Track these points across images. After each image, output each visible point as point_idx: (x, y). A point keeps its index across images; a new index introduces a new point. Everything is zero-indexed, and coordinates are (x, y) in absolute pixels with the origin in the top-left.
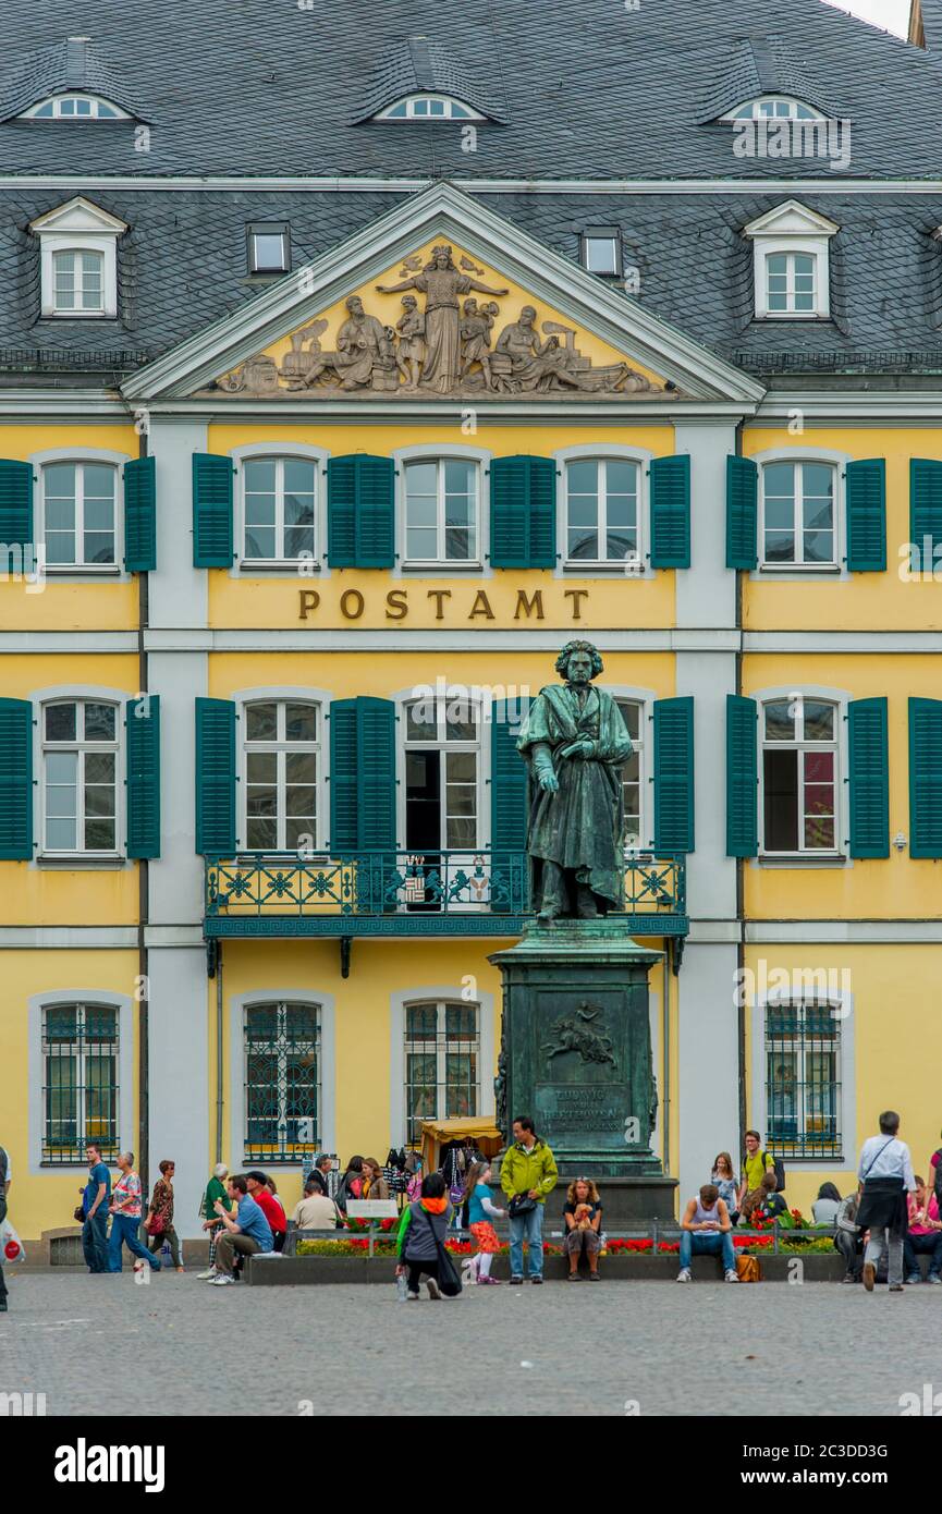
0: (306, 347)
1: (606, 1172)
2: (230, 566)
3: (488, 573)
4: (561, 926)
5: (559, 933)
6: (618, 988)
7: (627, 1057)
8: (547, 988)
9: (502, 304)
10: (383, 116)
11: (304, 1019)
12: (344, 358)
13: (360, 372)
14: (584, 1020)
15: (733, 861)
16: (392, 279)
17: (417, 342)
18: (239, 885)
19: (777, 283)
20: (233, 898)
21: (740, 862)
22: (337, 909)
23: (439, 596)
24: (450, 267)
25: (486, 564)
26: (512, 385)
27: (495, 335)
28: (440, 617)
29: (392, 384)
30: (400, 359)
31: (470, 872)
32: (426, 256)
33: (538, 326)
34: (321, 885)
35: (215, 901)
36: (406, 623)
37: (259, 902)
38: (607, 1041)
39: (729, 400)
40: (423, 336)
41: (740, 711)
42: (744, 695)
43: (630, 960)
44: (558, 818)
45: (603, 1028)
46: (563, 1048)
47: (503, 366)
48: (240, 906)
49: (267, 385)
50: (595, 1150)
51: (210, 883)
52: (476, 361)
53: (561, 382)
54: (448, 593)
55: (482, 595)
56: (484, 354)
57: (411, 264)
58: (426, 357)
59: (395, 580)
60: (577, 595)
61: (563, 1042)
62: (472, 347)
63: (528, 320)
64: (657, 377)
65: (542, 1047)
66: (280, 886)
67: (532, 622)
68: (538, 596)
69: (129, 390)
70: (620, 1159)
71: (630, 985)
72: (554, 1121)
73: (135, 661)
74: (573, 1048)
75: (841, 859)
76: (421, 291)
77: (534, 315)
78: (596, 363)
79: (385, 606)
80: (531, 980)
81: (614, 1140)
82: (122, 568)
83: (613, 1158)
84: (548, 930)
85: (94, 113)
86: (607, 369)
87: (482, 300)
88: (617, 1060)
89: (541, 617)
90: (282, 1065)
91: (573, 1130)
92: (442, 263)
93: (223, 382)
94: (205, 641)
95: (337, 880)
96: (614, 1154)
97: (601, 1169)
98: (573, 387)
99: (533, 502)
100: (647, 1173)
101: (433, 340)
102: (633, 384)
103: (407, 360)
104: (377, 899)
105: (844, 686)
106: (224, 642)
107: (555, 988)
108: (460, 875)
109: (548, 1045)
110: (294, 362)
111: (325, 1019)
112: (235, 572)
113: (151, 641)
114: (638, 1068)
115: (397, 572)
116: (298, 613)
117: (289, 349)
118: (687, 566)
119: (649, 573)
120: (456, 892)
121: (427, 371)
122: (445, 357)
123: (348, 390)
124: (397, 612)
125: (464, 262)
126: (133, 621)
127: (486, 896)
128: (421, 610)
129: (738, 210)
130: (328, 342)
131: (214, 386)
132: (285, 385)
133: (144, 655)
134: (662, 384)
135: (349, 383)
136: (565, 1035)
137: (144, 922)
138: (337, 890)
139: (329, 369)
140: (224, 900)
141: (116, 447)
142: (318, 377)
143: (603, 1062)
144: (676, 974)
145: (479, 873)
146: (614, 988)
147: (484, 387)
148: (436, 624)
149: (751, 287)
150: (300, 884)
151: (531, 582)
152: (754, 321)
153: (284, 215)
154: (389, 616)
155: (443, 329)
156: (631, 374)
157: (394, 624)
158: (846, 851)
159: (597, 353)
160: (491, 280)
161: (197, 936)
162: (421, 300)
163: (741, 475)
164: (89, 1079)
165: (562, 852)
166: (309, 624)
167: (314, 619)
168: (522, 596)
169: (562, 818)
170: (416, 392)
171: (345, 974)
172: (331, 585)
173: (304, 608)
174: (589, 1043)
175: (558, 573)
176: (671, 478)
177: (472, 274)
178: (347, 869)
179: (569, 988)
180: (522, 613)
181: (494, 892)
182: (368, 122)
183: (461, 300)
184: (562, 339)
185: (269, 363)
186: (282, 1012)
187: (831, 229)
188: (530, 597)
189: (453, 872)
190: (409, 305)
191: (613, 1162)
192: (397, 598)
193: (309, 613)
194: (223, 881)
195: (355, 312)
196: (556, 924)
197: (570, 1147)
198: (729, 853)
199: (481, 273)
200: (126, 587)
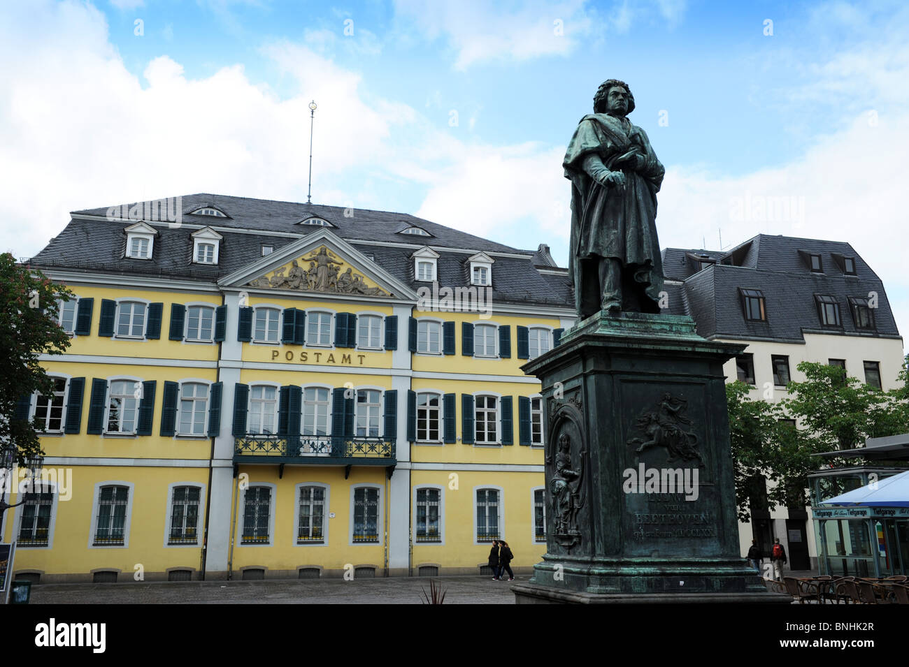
0: (279, 275)
1: (710, 587)
2: (249, 341)
3: (334, 348)
4: (633, 317)
5: (630, 325)
6: (699, 380)
7: (714, 455)
8: (630, 377)
9: (341, 267)
10: (303, 223)
11: (265, 493)
12: (291, 279)
13: (296, 283)
14: (671, 413)
15: (409, 443)
16: (307, 257)
17: (314, 276)
18: (246, 445)
19: (421, 270)
20: (244, 450)
21: (411, 443)
22: (280, 454)
23: (318, 354)
24: (325, 254)
25: (333, 345)
26: (344, 291)
27: (339, 276)
28: (318, 361)
29: (306, 288)
30: (309, 281)
31: (325, 443)
32: (318, 251)
33: (352, 274)
34: (275, 446)
35: (238, 452)
36: (306, 363)
37: (253, 451)
38: (693, 437)
39: (410, 299)
40: (316, 274)
41: (412, 396)
42: (413, 390)
43: (715, 351)
44: (616, 220)
45: (687, 423)
46: (651, 442)
47: (341, 285)
48: (246, 452)
49: (265, 285)
50: (692, 559)
51: (236, 445)
52: (333, 283)
53: (359, 291)
54: (320, 354)
55: (331, 355)
56: (335, 281)
57: (313, 253)
58: (317, 281)
59: (304, 349)
60: (361, 357)
61: (650, 437)
62: (332, 278)
63: (349, 272)
64: (388, 292)
65: (629, 441)
66: (261, 446)
67: (348, 364)
68: (349, 356)
69: (220, 282)
70: (721, 570)
71: (711, 378)
72: (646, 526)
73: (216, 371)
74: (661, 444)
75: (441, 443)
76: (316, 261)
77: (351, 271)
78: (370, 287)
79: (300, 356)
80: (613, 368)
81: (709, 549)
82: (213, 340)
83: (712, 570)
84: (620, 321)
85: (215, 214)
86: (373, 289)
87: (335, 265)
88: (704, 459)
89: (350, 363)
90: (257, 508)
91: (667, 537)
92: (323, 253)
93: (251, 284)
94: (240, 365)
95: (280, 444)
96: (712, 564)
97: (704, 583)
98: (363, 293)
99: (349, 327)
100: (749, 587)
101: (319, 275)
102: (381, 293)
103: (311, 281)
104: (294, 451)
105: (443, 390)
106: (246, 365)
107: (639, 378)
108: (322, 444)
109: (635, 439)
110: (274, 279)
111: (272, 493)
112: (251, 343)
113: (221, 364)
114: (723, 467)
115: (304, 347)
116: (271, 357)
117: (273, 275)
118: (396, 349)
119: (384, 351)
120: (320, 449)
121: (317, 285)
122: (323, 281)
123: (292, 288)
124: (304, 359)
125: (330, 253)
126: (216, 358)
127: (330, 451)
128: (312, 358)
129: (408, 253)
130: (286, 274)
131: (248, 284)
132: (271, 286)
133: (218, 369)
134: (389, 294)
135: (292, 286)
136: (653, 429)
137: (212, 458)
138: (280, 447)
139: (286, 282)
140: (240, 451)
141: (215, 302)
142: (282, 284)
143: (690, 459)
144: (390, 479)
145: (328, 443)
146: (695, 380)
147: (335, 291)
148: (316, 363)
149: (414, 271)
150: (268, 446)
151: (348, 352)
152: (415, 281)
153: (273, 243)
154: (302, 360)
155: (322, 273)
156: (380, 291)
157: (303, 363)
158: (442, 441)
159: (370, 283)
160: (338, 260)
161: (230, 463)
162: (316, 264)
163: (413, 324)
164: (188, 514)
165: (624, 250)
166: (275, 361)
167: (277, 360)
168: (344, 355)
169: (620, 220)
170: (313, 291)
171: (281, 478)
172: (282, 349)
173: (274, 356)
174: (678, 438)
175: (356, 349)
176: (392, 323)
177: (332, 258)
178: (284, 441)
179: (652, 378)
180: (344, 361)
181: (333, 450)
182: (298, 224)
183: (329, 265)
184: (359, 279)
185: (266, 279)
186: (258, 490)
187: (438, 256)
188: (347, 356)
189: (320, 442)
190: (312, 265)
191: (715, 574)
192: (304, 354)
193: (275, 358)
194: (241, 443)
195: (295, 265)
196: (627, 316)
197: (665, 556)
198: (408, 440)
199: (335, 257)
200: (215, 347)
